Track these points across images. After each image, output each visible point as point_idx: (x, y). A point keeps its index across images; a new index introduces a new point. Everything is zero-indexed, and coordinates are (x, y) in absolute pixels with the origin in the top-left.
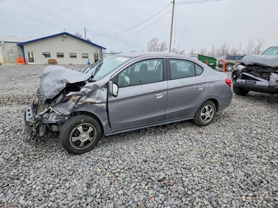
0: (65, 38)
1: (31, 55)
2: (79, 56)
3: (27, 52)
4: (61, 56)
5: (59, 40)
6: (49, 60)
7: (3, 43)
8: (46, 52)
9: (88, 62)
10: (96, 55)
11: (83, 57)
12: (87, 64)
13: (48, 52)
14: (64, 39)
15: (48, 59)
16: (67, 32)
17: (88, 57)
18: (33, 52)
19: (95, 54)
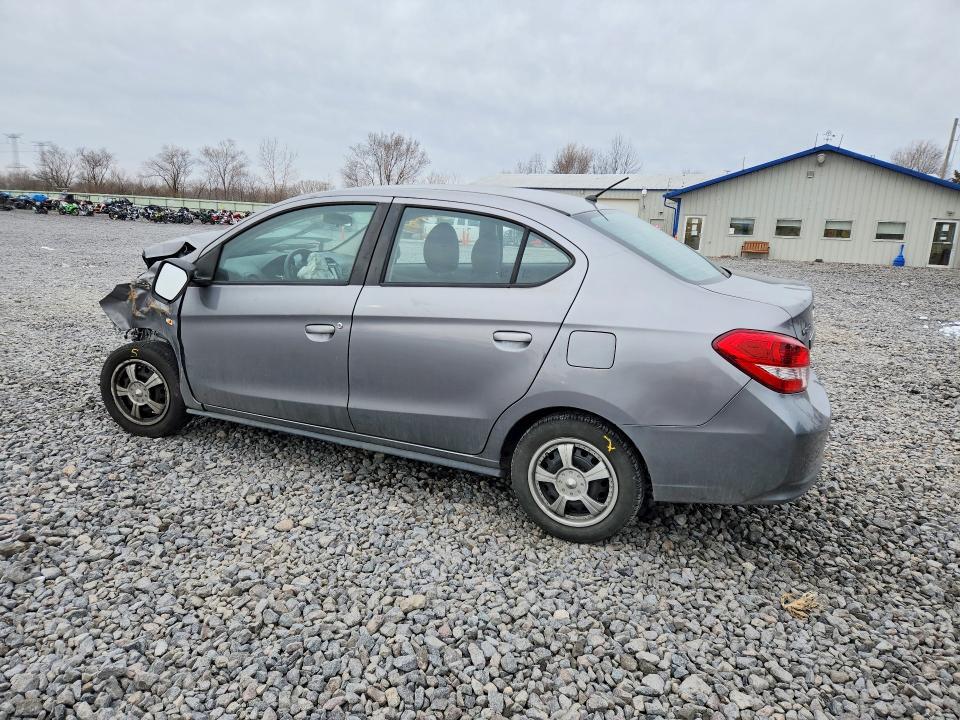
0: (820, 165)
1: (694, 227)
2: (864, 232)
3: (687, 217)
4: (787, 230)
5: (796, 175)
6: (746, 243)
7: (644, 192)
8: (742, 217)
9: (895, 256)
10: (946, 228)
11: (879, 236)
12: (892, 263)
13: (749, 216)
14: (818, 171)
15: (743, 239)
16: (834, 143)
17: (900, 237)
18: (704, 218)
19: (940, 225)
